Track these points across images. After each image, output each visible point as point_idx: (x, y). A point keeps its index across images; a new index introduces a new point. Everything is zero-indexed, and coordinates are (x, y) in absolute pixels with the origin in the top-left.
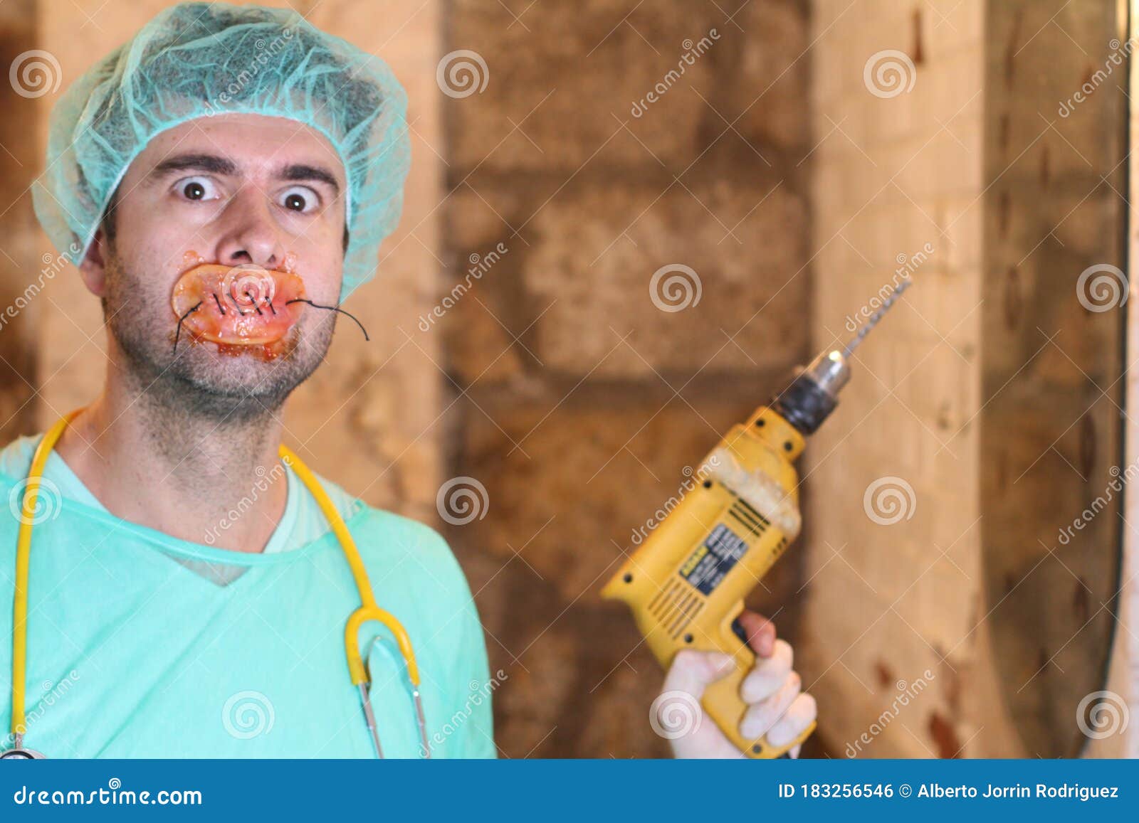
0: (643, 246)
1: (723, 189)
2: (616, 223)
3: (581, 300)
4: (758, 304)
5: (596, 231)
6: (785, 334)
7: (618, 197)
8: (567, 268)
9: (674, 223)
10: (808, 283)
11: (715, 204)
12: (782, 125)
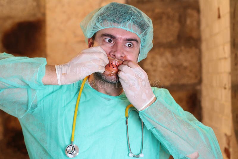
0: (167, 60)
1: (183, 48)
2: (162, 55)
3: (155, 71)
4: (191, 71)
5: (158, 57)
6: (196, 77)
7: (162, 50)
8: (152, 64)
9: (173, 55)
10: (201, 66)
11: (181, 51)
12: (194, 34)
